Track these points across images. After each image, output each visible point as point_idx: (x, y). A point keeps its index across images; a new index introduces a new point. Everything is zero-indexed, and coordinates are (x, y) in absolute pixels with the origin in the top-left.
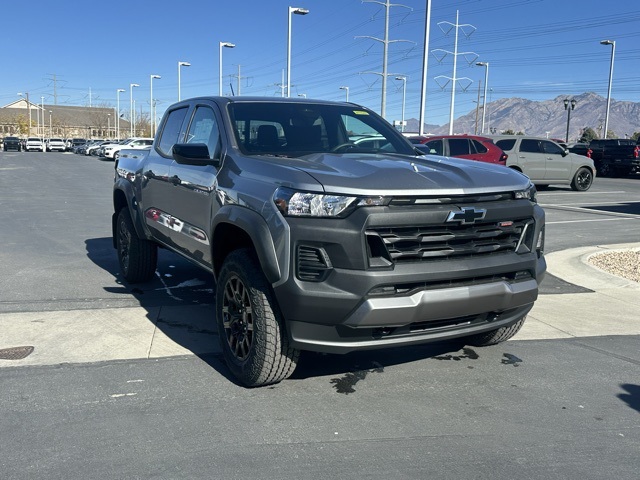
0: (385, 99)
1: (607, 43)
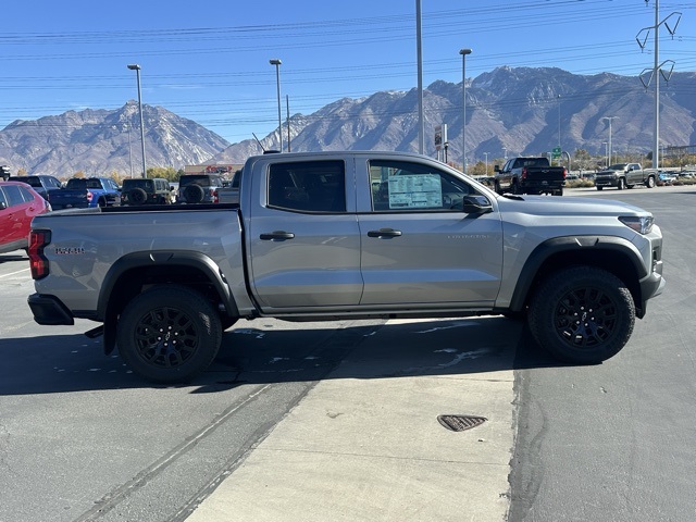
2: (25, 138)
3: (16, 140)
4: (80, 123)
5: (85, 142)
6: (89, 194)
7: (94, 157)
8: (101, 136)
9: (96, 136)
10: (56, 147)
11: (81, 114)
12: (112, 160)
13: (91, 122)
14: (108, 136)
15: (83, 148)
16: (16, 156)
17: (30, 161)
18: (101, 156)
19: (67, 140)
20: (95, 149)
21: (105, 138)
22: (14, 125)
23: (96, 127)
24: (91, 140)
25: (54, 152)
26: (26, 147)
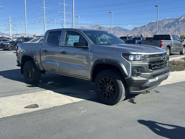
0: (45, 25)
1: (110, 12)
2: (152, 27)
3: (150, 27)
4: (167, 22)
5: (168, 27)
6: (136, 41)
7: (170, 31)
8: (173, 26)
9: (171, 26)
10: (160, 29)
11: (168, 20)
12: (175, 32)
13: (170, 22)
14: (175, 25)
15: (167, 29)
16: (149, 31)
17: (153, 33)
18: (172, 31)
19: (163, 27)
20: (170, 29)
21: (174, 26)
22: (150, 24)
23: (172, 23)
24: (169, 27)
25: (159, 30)
26: (152, 29)
